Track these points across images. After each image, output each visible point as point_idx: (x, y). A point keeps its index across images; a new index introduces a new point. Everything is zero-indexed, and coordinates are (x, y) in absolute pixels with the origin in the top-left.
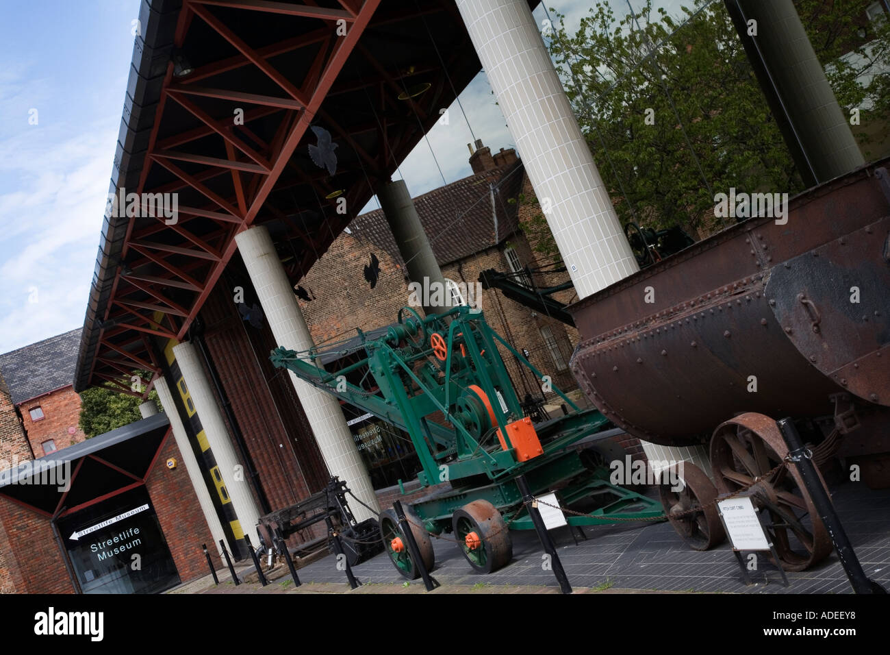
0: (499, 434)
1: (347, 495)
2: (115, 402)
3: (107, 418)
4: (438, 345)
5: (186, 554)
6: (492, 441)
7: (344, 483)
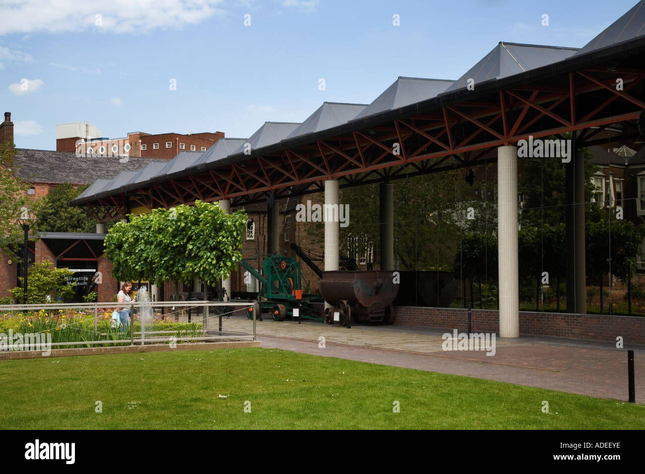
0: (293, 291)
1: (225, 294)
2: (64, 212)
3: (56, 218)
4: (283, 265)
5: (105, 297)
6: (290, 293)
7: (226, 291)
